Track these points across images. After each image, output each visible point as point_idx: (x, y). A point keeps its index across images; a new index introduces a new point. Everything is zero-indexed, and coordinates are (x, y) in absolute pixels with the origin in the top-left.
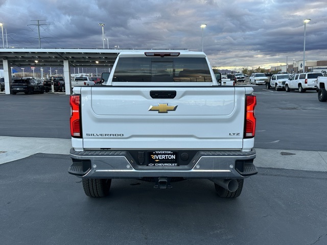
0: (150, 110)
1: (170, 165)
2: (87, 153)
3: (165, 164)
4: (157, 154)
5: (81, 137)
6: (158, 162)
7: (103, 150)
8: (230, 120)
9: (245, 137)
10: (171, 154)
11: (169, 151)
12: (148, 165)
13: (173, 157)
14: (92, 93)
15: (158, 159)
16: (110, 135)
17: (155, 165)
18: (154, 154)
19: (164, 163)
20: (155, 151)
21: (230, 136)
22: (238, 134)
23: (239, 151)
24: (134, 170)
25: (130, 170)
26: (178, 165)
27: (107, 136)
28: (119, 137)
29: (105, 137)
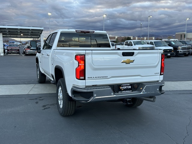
0: (122, 63)
1: (129, 91)
2: (87, 88)
3: (126, 91)
4: (123, 86)
5: (85, 79)
6: (123, 91)
7: (93, 86)
8: (156, 67)
9: (161, 75)
10: (129, 86)
11: (128, 84)
12: (118, 93)
14: (92, 54)
15: (123, 89)
16: (101, 77)
17: (121, 92)
18: (121, 86)
20: (122, 84)
21: (155, 75)
22: (158, 73)
23: (158, 81)
24: (115, 96)
25: (113, 96)
26: (132, 91)
27: (99, 78)
28: (105, 78)
29: (98, 78)
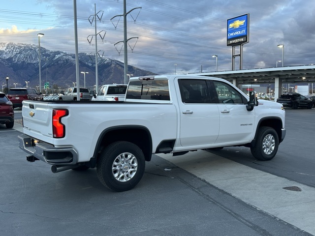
9: (53, 137)
21: (49, 135)
22: (51, 134)
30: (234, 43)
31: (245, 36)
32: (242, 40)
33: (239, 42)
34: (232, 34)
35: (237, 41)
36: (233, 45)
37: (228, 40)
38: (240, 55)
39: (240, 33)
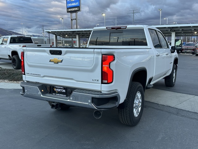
1: (63, 95)
4: (57, 88)
5: (25, 74)
6: (57, 93)
8: (92, 71)
9: (102, 83)
10: (63, 89)
11: (62, 87)
12: (52, 94)
13: (64, 91)
14: (27, 50)
15: (57, 91)
17: (55, 95)
18: (55, 88)
19: (60, 94)
20: (55, 86)
21: (93, 82)
22: (98, 80)
23: (100, 91)
24: (42, 96)
25: (40, 95)
26: (67, 96)
27: (34, 75)
28: (38, 76)
30: (72, 11)
31: (79, 7)
32: (77, 9)
33: (75, 11)
34: (70, 5)
35: (73, 9)
36: (71, 12)
37: (68, 8)
38: (76, 19)
39: (75, 4)
